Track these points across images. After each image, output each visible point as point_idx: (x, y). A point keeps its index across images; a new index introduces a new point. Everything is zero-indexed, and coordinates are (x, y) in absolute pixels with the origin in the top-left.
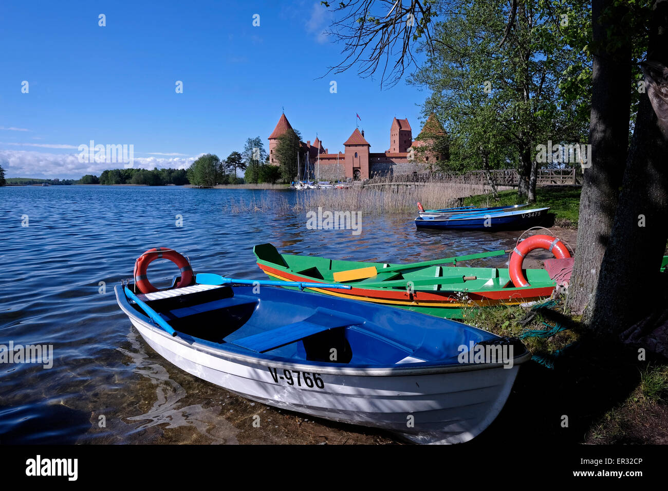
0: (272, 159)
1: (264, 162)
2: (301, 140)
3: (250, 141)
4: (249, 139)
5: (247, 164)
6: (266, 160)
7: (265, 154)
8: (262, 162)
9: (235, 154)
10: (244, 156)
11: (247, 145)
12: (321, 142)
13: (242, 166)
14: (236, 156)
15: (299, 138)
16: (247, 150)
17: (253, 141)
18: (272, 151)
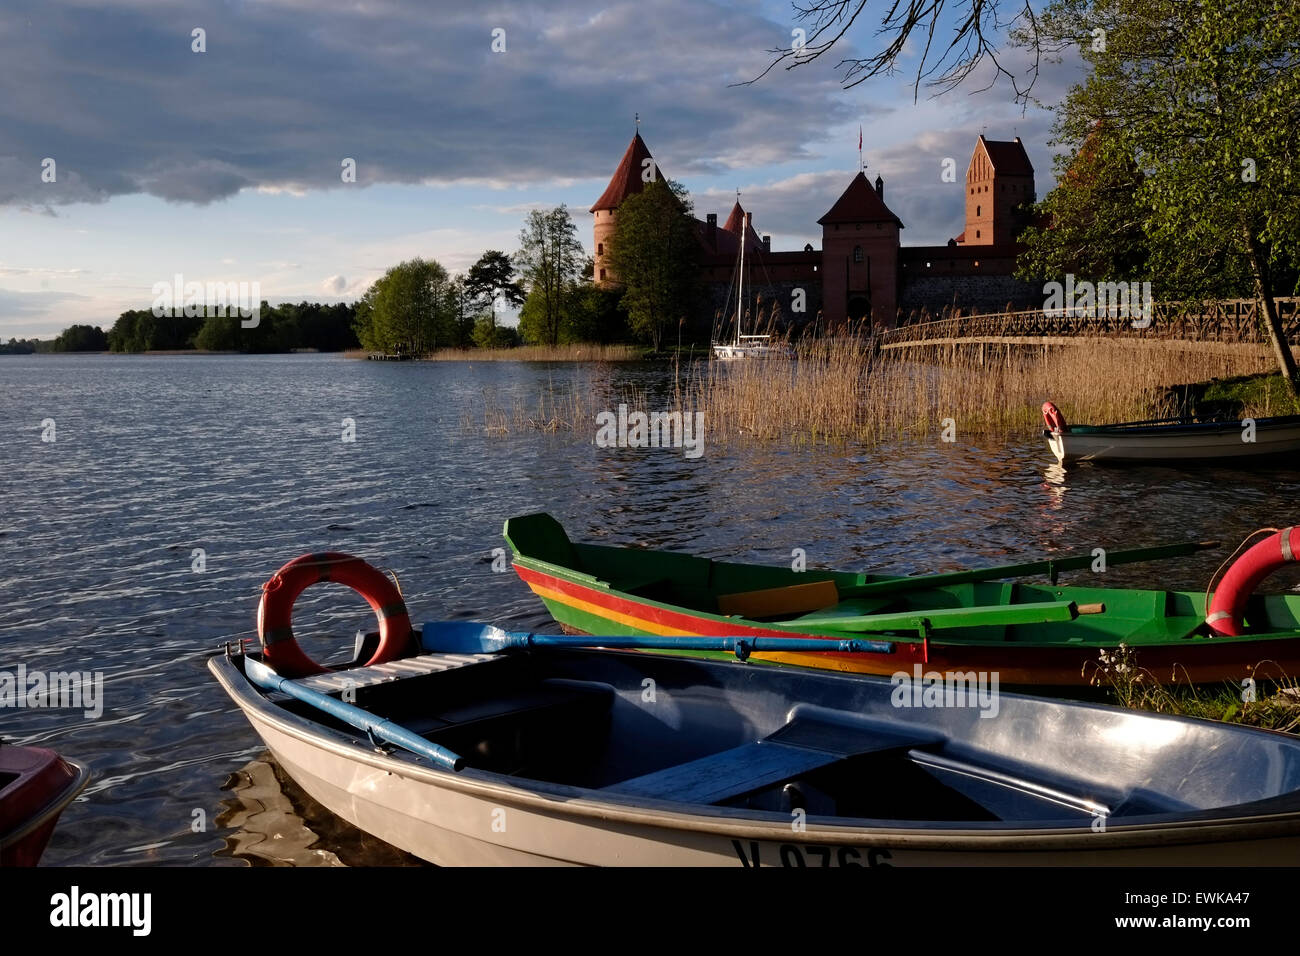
0: (603, 272)
1: (577, 281)
2: (690, 212)
3: (538, 221)
4: (535, 214)
5: (528, 288)
6: (584, 273)
7: (580, 256)
8: (572, 281)
9: (493, 257)
10: (519, 264)
11: (529, 231)
12: (749, 215)
13: (514, 292)
14: (497, 264)
15: (682, 207)
16: (529, 245)
17: (548, 218)
18: (600, 246)
